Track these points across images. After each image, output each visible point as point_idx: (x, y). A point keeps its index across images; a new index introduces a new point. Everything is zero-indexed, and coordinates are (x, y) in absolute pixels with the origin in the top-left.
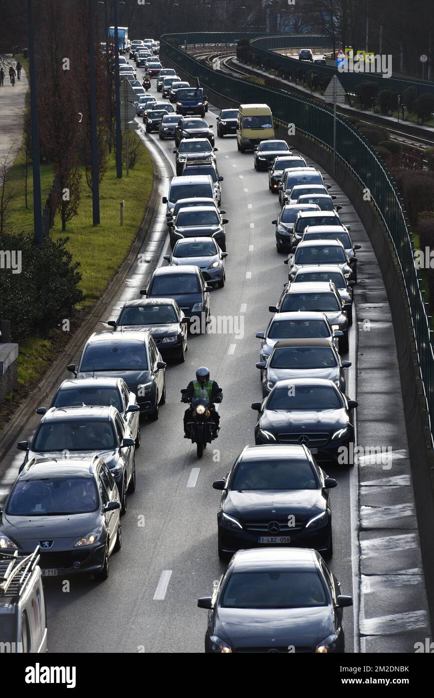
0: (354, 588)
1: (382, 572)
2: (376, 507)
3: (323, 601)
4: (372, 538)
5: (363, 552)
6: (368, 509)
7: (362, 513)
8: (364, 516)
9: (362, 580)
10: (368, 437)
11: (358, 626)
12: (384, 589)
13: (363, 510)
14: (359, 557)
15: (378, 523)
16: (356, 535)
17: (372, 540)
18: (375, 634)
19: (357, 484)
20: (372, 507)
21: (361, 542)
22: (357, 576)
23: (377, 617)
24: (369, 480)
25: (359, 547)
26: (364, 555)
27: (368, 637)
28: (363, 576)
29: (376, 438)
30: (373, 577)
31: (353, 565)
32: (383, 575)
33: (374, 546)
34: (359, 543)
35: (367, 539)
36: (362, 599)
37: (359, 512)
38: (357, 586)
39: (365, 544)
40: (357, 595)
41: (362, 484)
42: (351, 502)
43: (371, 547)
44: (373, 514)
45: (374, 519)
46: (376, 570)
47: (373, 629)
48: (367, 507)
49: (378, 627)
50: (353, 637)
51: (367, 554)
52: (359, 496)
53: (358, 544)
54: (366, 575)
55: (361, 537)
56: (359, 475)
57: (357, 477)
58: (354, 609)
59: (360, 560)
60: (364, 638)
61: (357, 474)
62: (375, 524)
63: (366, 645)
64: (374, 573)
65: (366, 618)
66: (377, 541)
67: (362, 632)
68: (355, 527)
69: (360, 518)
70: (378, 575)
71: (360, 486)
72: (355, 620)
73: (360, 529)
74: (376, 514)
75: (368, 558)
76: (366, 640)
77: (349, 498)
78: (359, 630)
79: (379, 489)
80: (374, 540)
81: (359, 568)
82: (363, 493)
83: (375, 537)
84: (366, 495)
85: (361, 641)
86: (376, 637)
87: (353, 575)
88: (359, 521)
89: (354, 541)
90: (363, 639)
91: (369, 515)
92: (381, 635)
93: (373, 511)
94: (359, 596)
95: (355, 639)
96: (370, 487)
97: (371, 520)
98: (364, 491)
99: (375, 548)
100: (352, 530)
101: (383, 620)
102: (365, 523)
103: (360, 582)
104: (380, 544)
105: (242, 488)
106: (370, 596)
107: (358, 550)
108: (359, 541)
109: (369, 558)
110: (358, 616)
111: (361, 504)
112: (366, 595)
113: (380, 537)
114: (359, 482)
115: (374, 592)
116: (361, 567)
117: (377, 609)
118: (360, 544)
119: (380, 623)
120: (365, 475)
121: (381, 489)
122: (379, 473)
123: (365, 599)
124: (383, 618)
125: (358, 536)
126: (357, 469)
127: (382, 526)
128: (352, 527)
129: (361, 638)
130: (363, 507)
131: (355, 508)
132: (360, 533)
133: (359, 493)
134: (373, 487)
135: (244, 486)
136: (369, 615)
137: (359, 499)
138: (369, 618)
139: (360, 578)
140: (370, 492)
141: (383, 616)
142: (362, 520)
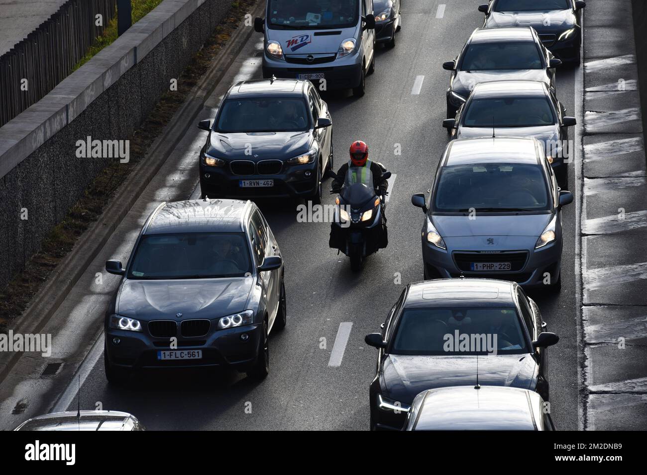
0: (576, 190)
1: (605, 174)
2: (601, 112)
3: (551, 122)
4: (596, 142)
5: (586, 156)
6: (593, 115)
7: (586, 118)
8: (588, 121)
9: (585, 182)
10: (595, 43)
11: (580, 226)
12: (606, 191)
13: (587, 115)
14: (583, 161)
15: (602, 128)
16: (580, 140)
17: (595, 144)
18: (596, 233)
19: (582, 89)
20: (596, 112)
21: (585, 147)
22: (579, 179)
23: (599, 217)
24: (594, 86)
25: (583, 151)
26: (588, 159)
27: (589, 236)
28: (585, 179)
29: (603, 44)
30: (595, 179)
31: (576, 169)
32: (606, 177)
33: (599, 150)
34: (583, 147)
35: (591, 143)
36: (585, 201)
37: (584, 117)
38: (579, 188)
39: (588, 148)
40: (579, 197)
41: (587, 89)
42: (575, 108)
43: (595, 151)
44: (597, 119)
45: (598, 124)
46: (599, 173)
47: (595, 229)
48: (592, 113)
49: (600, 227)
50: (574, 236)
51: (591, 158)
52: (584, 101)
53: (581, 149)
54: (589, 178)
55: (584, 141)
56: (584, 81)
57: (582, 83)
58: (576, 210)
59: (583, 164)
60: (586, 237)
61: (582, 80)
62: (600, 128)
63: (588, 244)
64: (597, 176)
65: (588, 218)
66: (601, 146)
67: (583, 232)
68: (579, 132)
69: (584, 123)
70: (601, 178)
71: (585, 92)
72: (576, 221)
73: (585, 134)
74: (601, 119)
75: (591, 162)
76: (588, 239)
77: (574, 105)
78: (581, 230)
79: (604, 95)
80: (598, 144)
81: (582, 172)
82: (588, 98)
83: (599, 141)
84: (591, 100)
85: (583, 240)
86: (597, 236)
87: (576, 178)
88: (583, 126)
89: (578, 145)
90: (585, 239)
91: (593, 120)
92: (602, 234)
93: (598, 116)
94: (582, 198)
95: (577, 238)
96: (595, 92)
97: (595, 125)
98: (589, 97)
99: (598, 152)
100: (576, 135)
101: (605, 220)
102: (589, 128)
103: (583, 185)
104: (604, 148)
105: (471, 68)
106: (592, 198)
107: (581, 154)
108: (583, 146)
109: (593, 162)
110: (580, 217)
111: (586, 109)
112: (588, 197)
113: (605, 141)
114: (584, 87)
115: (596, 194)
116: (584, 171)
117: (599, 210)
118: (583, 149)
119: (602, 223)
120: (590, 81)
121: (606, 95)
122: (604, 79)
123: (587, 201)
124: (604, 218)
125: (582, 140)
126: (582, 75)
127: (607, 131)
128: (575, 132)
129: (583, 238)
130: (588, 113)
131: (579, 114)
132: (584, 138)
133: (584, 99)
134: (598, 93)
135: (472, 67)
136: (590, 216)
137: (584, 105)
138: (591, 219)
139: (583, 181)
140: (596, 97)
141: (605, 216)
142: (586, 125)
